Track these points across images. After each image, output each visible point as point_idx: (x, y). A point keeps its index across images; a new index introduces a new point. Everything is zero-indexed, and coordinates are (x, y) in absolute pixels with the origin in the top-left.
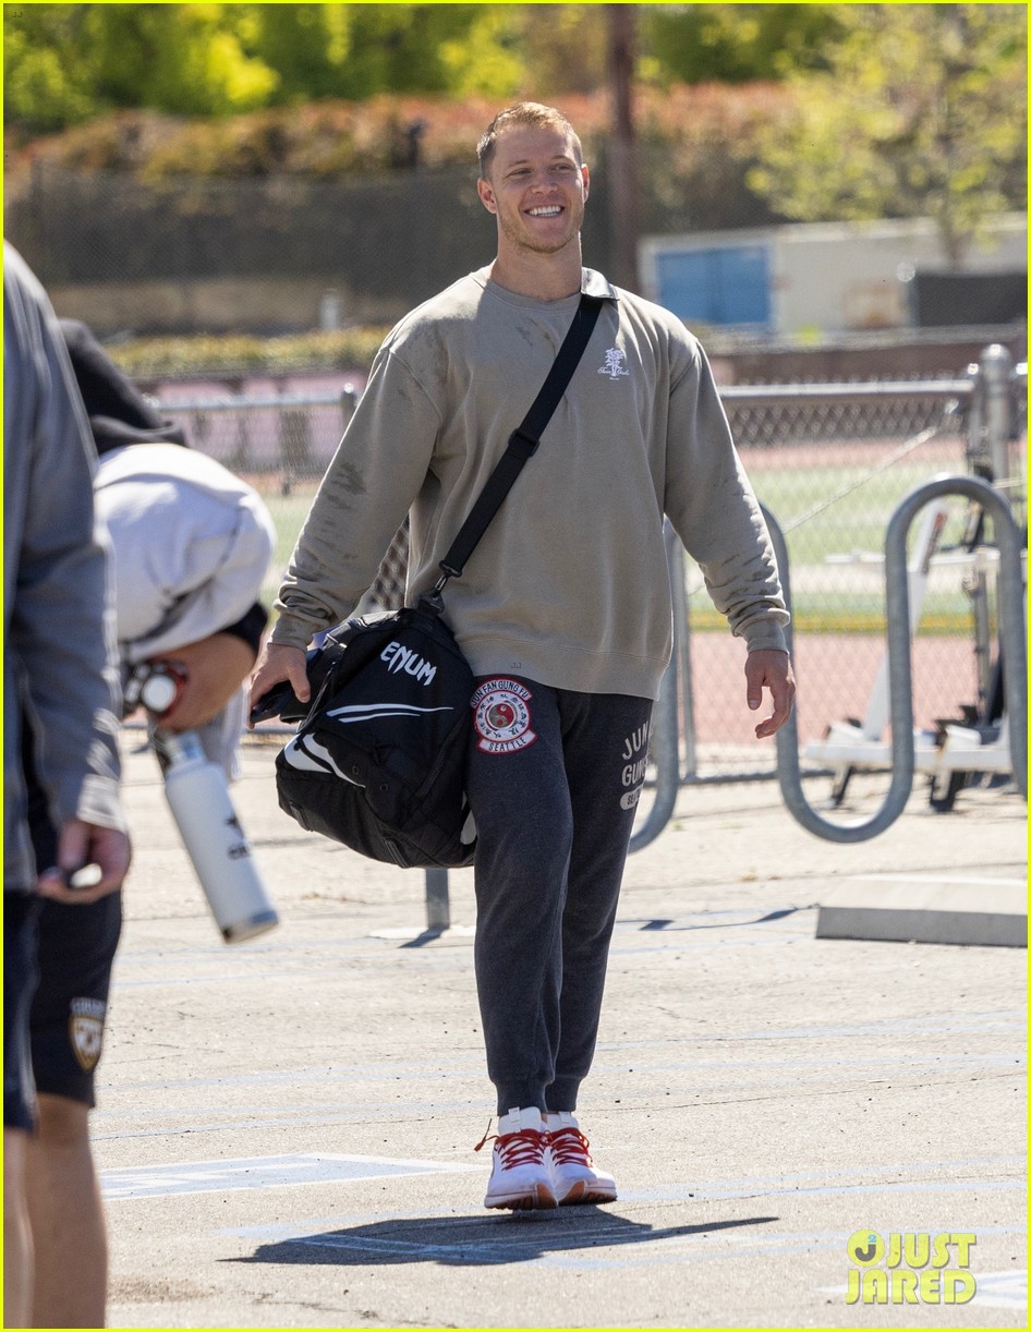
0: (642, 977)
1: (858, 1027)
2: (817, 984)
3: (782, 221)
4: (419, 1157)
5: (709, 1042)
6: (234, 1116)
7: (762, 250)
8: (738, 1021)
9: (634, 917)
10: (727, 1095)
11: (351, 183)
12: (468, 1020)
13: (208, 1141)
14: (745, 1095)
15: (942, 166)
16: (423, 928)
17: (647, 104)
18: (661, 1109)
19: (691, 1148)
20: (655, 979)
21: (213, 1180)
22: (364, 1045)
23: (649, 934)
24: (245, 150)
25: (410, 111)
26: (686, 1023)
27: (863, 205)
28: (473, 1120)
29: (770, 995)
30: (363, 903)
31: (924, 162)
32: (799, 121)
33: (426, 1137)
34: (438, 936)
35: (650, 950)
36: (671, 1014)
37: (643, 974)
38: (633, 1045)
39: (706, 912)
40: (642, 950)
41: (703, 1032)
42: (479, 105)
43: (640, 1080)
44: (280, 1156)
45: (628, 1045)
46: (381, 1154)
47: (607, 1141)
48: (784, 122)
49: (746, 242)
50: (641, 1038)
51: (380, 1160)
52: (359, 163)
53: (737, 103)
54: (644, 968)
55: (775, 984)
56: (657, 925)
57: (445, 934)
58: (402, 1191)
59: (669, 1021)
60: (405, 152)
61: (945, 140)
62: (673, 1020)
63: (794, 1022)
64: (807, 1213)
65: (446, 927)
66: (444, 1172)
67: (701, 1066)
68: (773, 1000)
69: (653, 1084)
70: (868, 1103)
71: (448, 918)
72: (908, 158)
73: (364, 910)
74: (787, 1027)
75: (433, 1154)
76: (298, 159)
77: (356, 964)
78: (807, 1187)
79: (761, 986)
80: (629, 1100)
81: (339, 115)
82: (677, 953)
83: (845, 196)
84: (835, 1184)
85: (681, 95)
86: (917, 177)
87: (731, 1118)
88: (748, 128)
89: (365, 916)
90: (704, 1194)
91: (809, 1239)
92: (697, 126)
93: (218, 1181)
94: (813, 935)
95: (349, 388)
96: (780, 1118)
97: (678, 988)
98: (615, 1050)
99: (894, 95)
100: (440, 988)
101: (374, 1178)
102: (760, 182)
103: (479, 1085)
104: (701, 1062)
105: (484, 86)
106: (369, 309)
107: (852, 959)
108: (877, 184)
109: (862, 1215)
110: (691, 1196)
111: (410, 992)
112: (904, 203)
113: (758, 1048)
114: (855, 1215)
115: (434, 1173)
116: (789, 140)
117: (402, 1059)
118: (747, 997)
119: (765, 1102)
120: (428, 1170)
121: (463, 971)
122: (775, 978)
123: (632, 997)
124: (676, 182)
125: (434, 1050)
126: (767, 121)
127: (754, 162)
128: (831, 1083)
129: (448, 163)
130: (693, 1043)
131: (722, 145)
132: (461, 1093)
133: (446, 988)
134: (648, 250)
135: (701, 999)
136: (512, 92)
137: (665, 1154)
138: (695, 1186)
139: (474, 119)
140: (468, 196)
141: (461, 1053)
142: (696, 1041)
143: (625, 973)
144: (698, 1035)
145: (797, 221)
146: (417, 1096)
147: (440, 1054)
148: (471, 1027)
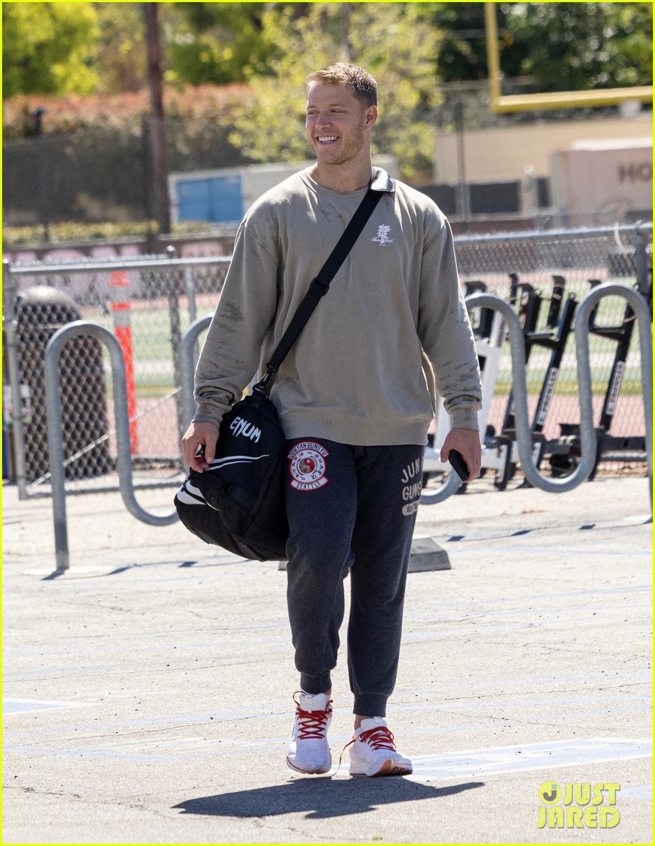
0: (180, 594)
2: (281, 596)
3: (250, 162)
4: (55, 699)
5: (219, 631)
7: (239, 177)
8: (235, 618)
9: (175, 560)
10: (231, 660)
12: (81, 621)
14: (241, 660)
16: (54, 569)
17: (170, 96)
18: (193, 669)
19: (211, 691)
20: (187, 595)
22: (22, 636)
23: (184, 569)
25: (35, 103)
26: (206, 620)
27: (294, 152)
28: (86, 678)
29: (253, 603)
30: (19, 555)
32: (256, 102)
33: (59, 688)
34: (62, 573)
35: (185, 579)
36: (197, 615)
37: (181, 592)
38: (176, 633)
39: (215, 556)
40: (179, 579)
41: (216, 625)
42: (75, 99)
43: (181, 653)
45: (173, 633)
46: (34, 698)
47: (163, 688)
48: (249, 104)
49: (229, 173)
50: (180, 629)
51: (34, 701)
53: (221, 95)
54: (181, 589)
55: (257, 597)
56: (188, 564)
57: (67, 572)
58: (46, 719)
59: (196, 619)
60: (33, 127)
62: (199, 619)
63: (268, 618)
64: (278, 727)
65: (67, 568)
66: (69, 707)
67: (215, 645)
68: (255, 606)
69: (188, 655)
71: (68, 562)
73: (20, 559)
74: (264, 621)
75: (63, 697)
77: (16, 590)
78: (277, 712)
79: (248, 598)
80: (175, 665)
82: (200, 580)
83: (283, 147)
85: (190, 91)
87: (233, 673)
88: (228, 108)
89: (21, 562)
90: (219, 717)
91: (280, 742)
92: (199, 109)
94: (278, 569)
95: (6, 261)
96: (261, 673)
97: (201, 600)
98: (165, 636)
100: (64, 603)
101: (30, 711)
102: (235, 139)
103: (89, 658)
104: (215, 642)
105: (77, 89)
108: (302, 139)
110: (212, 718)
111: (48, 605)
113: (247, 633)
115: (64, 708)
116: (252, 116)
117: (44, 644)
118: (241, 604)
119: (252, 664)
120: (61, 706)
121: (77, 593)
122: (256, 594)
123: (175, 605)
124: (188, 141)
125: (62, 638)
126: (238, 105)
127: (231, 129)
128: (290, 653)
129: (58, 132)
130: (210, 631)
131: (213, 120)
132: (78, 662)
133: (68, 603)
134: (173, 179)
135: (214, 606)
136: (93, 91)
137: (196, 695)
138: (214, 713)
139: (73, 108)
140: (69, 151)
141: (78, 639)
142: (212, 630)
143: (170, 592)
144: (213, 627)
145: (257, 162)
146: (53, 664)
147: (66, 640)
148: (83, 625)
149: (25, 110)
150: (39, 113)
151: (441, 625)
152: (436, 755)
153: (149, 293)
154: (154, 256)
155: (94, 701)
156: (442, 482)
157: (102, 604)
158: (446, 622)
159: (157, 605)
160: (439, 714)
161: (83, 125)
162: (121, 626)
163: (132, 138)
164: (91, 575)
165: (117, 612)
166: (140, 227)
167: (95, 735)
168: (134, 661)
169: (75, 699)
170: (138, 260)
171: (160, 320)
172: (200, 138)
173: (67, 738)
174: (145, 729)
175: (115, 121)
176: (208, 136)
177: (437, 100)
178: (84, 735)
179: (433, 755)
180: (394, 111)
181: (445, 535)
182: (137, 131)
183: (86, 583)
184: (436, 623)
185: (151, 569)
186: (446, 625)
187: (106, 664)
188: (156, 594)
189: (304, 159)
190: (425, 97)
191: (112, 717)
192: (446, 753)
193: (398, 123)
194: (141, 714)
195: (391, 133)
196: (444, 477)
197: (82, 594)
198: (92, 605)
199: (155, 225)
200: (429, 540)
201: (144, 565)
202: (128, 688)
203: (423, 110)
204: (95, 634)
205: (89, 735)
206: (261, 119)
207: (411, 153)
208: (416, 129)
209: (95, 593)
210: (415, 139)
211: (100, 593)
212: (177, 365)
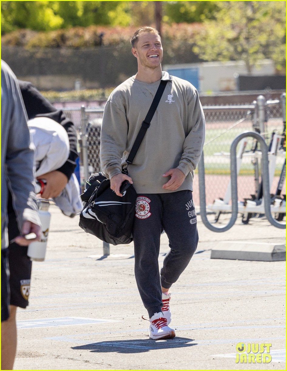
1: (222, 283)
2: (211, 271)
3: (202, 61)
4: (101, 318)
5: (181, 287)
6: (50, 306)
7: (197, 69)
8: (189, 281)
10: (186, 302)
11: (83, 50)
12: (115, 280)
13: (43, 313)
14: (191, 302)
15: (246, 46)
16: (102, 255)
17: (165, 28)
19: (176, 316)
21: (44, 324)
22: (86, 287)
24: (54, 40)
25: (100, 30)
27: (224, 57)
28: (116, 308)
29: (198, 274)
30: (86, 248)
31: (241, 45)
32: (207, 33)
33: (103, 313)
34: (106, 257)
42: (119, 28)
44: (62, 317)
46: (90, 317)
48: (203, 33)
49: (193, 67)
51: (90, 319)
52: (86, 44)
53: (190, 28)
55: (199, 271)
57: (108, 257)
58: (96, 328)
60: (98, 42)
61: (247, 39)
63: (204, 282)
64: (208, 334)
65: (109, 255)
66: (108, 322)
68: (199, 275)
70: (225, 304)
71: (109, 252)
72: (237, 44)
73: (86, 250)
74: (202, 283)
75: (105, 317)
76: (69, 43)
77: (84, 265)
78: (208, 327)
79: (195, 272)
81: (80, 31)
83: (219, 54)
84: (215, 326)
85: (175, 26)
86: (239, 49)
87: (187, 308)
88: (193, 35)
89: (86, 252)
90: (179, 329)
91: (208, 342)
92: (179, 35)
93: (45, 324)
94: (210, 258)
95: (83, 106)
96: (200, 308)
99: (233, 27)
100: (107, 272)
101: (88, 324)
102: (196, 50)
103: (118, 298)
104: (179, 292)
105: (120, 23)
106: (88, 84)
107: (220, 264)
108: (228, 50)
109: (223, 335)
111: (99, 273)
112: (236, 56)
113: (194, 289)
114: (221, 335)
115: (105, 322)
116: (204, 39)
117: (96, 291)
118: (192, 275)
119: (196, 304)
120: (103, 322)
121: (113, 267)
122: (199, 269)
124: (173, 50)
125: (105, 288)
126: (198, 34)
127: (194, 45)
128: (214, 299)
129: (111, 44)
130: (176, 287)
131: (186, 40)
132: (112, 300)
133: (109, 272)
136: (128, 25)
138: (177, 327)
139: (118, 33)
140: (116, 54)
141: (112, 289)
142: (177, 287)
144: (178, 285)
145: (206, 61)
146: (100, 301)
147: (107, 290)
148: (115, 283)
149: (95, 33)
150: (102, 35)
155: (120, 320)
157: (125, 273)
161: (122, 41)
162: (133, 283)
164: (120, 258)
165: (132, 277)
167: (119, 336)
168: (139, 301)
169: (111, 318)
172: (179, 49)
173: (106, 337)
174: (143, 334)
176: (183, 48)
178: (114, 336)
180: (273, 38)
183: (117, 262)
187: (126, 302)
189: (230, 60)
191: (128, 327)
193: (275, 44)
194: (142, 326)
195: (271, 49)
197: (115, 268)
198: (120, 273)
200: (283, 246)
202: (136, 314)
204: (121, 287)
205: (116, 336)
206: (209, 41)
207: (280, 59)
209: (122, 267)
210: (283, 52)
211: (124, 267)
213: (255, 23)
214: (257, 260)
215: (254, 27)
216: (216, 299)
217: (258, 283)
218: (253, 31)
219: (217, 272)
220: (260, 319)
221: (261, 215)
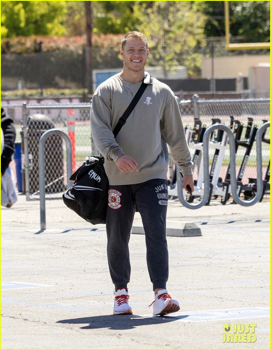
0: (90, 242)
1: (141, 255)
2: (132, 244)
4: (38, 283)
9: (89, 228)
11: (25, 55)
12: (50, 251)
15: (163, 54)
16: (40, 230)
17: (94, 38)
18: (95, 273)
19: (102, 282)
20: (93, 243)
22: (25, 257)
23: (92, 232)
25: (39, 39)
26: (101, 253)
28: (51, 275)
30: (25, 223)
31: (159, 53)
33: (40, 278)
34: (43, 232)
35: (93, 236)
37: (91, 241)
38: (88, 258)
40: (91, 236)
41: (105, 255)
42: (55, 38)
43: (90, 266)
44: (5, 282)
46: (29, 282)
47: (82, 280)
49: (117, 71)
50: (90, 256)
51: (29, 284)
52: (27, 51)
53: (115, 39)
56: (94, 230)
57: (45, 231)
58: (34, 291)
60: (38, 48)
61: (164, 48)
62: (98, 252)
65: (45, 229)
66: (44, 287)
69: (93, 267)
70: (143, 273)
71: (45, 227)
72: (155, 52)
73: (26, 225)
75: (41, 282)
76: (13, 49)
77: (24, 238)
80: (87, 271)
81: (23, 40)
82: (99, 237)
84: (135, 291)
85: (103, 36)
86: (157, 56)
88: (118, 44)
89: (26, 226)
90: (105, 293)
92: (106, 44)
95: (25, 103)
97: (99, 245)
98: (84, 259)
99: (152, 37)
100: (43, 244)
101: (27, 288)
103: (52, 266)
104: (104, 262)
105: (57, 34)
106: (29, 85)
107: (140, 239)
109: (141, 299)
110: (101, 293)
111: (37, 244)
112: (154, 63)
114: (140, 299)
117: (34, 260)
120: (40, 286)
121: (49, 240)
123: (88, 246)
124: (101, 57)
125: (42, 258)
127: (118, 53)
129: (48, 51)
130: (102, 258)
131: (112, 48)
132: (48, 268)
133: (45, 244)
134: (95, 72)
135: (104, 247)
136: (63, 35)
137: (95, 284)
138: (102, 291)
139: (55, 41)
140: (53, 59)
141: (48, 259)
143: (87, 241)
144: (103, 256)
146: (38, 269)
147: (43, 259)
148: (50, 253)
149: (35, 42)
150: (41, 43)
151: (197, 259)
152: (193, 312)
153: (82, 118)
154: (85, 103)
155: (54, 285)
156: (200, 200)
157: (59, 245)
158: (199, 257)
159: (81, 246)
160: (195, 295)
161: (58, 49)
162: (66, 254)
163: (79, 55)
164: (54, 233)
165: (64, 248)
166: (80, 91)
167: (54, 298)
168: (70, 269)
169: (46, 283)
170: (79, 105)
171: (87, 129)
172: (106, 55)
173: (42, 299)
174: (74, 297)
175: (72, 47)
176: (109, 55)
177: (204, 44)
178: (49, 298)
179: (192, 312)
180: (186, 48)
181: (200, 222)
182: (80, 52)
183: (52, 236)
184: (195, 258)
185: (79, 231)
186: (199, 259)
187: (59, 269)
188: (80, 242)
189: (149, 66)
190: (199, 42)
191: (61, 291)
192: (197, 311)
193: (187, 52)
194: (73, 291)
195: (184, 57)
196: (200, 198)
197: (50, 240)
198: (54, 245)
199: (86, 91)
200: (193, 224)
201: (76, 229)
202: (68, 280)
203: (198, 48)
204: (55, 257)
205: (51, 298)
207: (192, 65)
208: (194, 55)
209: (56, 240)
210: (194, 60)
211: (58, 240)
212: (93, 148)
213: (171, 35)
214: (170, 235)
215: (170, 38)
216: (135, 268)
217: (172, 255)
218: (169, 42)
219: (137, 245)
220: (173, 285)
221: (175, 198)
